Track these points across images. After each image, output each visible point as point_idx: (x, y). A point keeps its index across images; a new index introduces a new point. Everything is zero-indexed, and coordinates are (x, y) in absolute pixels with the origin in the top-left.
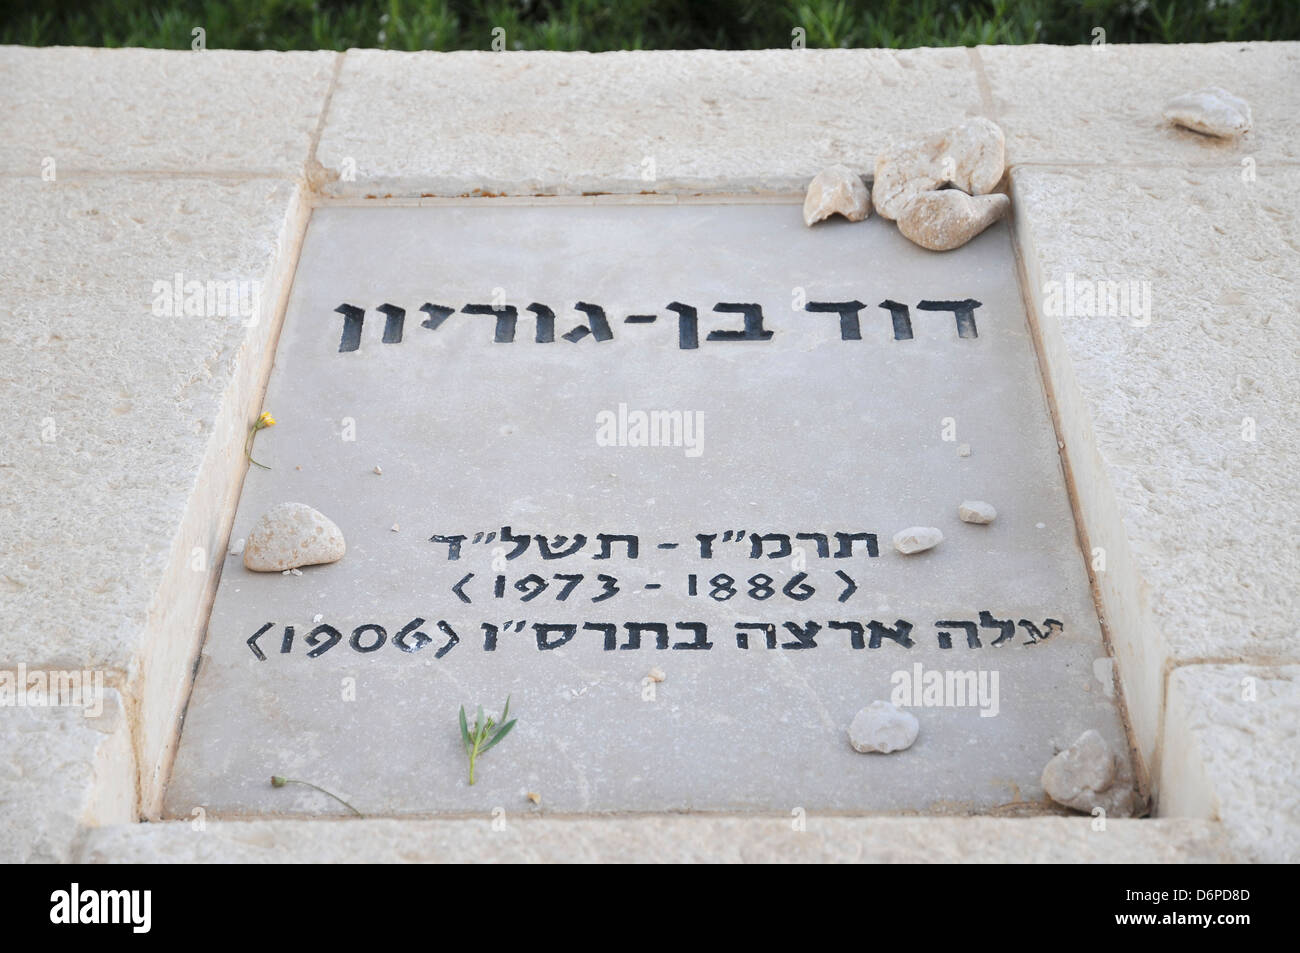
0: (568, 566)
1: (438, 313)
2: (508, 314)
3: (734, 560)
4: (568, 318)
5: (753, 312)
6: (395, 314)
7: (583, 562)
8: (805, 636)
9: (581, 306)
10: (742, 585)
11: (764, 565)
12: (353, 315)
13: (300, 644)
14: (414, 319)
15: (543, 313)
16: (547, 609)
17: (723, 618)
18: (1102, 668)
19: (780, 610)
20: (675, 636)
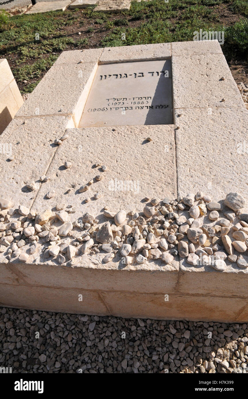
0: (119, 102)
1: (110, 76)
2: (117, 75)
3: (136, 100)
4: (123, 75)
5: (143, 73)
6: (106, 76)
7: (121, 101)
8: (142, 108)
9: (125, 74)
10: (137, 103)
11: (139, 101)
12: (101, 76)
13: (92, 111)
14: (108, 76)
15: (121, 75)
16: (117, 106)
17: (134, 106)
18: (172, 110)
19: (140, 105)
20: (129, 108)
